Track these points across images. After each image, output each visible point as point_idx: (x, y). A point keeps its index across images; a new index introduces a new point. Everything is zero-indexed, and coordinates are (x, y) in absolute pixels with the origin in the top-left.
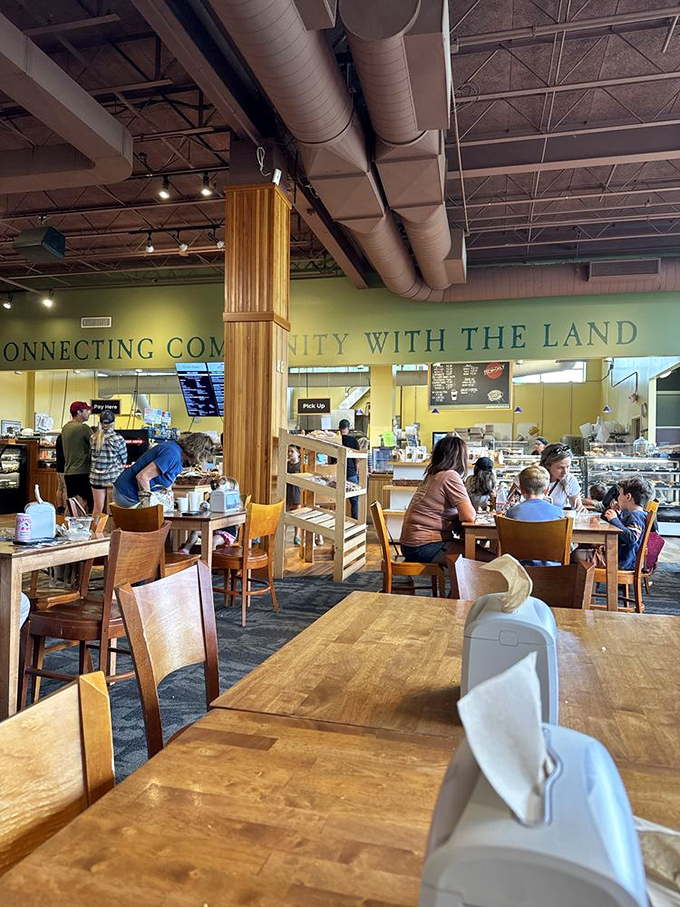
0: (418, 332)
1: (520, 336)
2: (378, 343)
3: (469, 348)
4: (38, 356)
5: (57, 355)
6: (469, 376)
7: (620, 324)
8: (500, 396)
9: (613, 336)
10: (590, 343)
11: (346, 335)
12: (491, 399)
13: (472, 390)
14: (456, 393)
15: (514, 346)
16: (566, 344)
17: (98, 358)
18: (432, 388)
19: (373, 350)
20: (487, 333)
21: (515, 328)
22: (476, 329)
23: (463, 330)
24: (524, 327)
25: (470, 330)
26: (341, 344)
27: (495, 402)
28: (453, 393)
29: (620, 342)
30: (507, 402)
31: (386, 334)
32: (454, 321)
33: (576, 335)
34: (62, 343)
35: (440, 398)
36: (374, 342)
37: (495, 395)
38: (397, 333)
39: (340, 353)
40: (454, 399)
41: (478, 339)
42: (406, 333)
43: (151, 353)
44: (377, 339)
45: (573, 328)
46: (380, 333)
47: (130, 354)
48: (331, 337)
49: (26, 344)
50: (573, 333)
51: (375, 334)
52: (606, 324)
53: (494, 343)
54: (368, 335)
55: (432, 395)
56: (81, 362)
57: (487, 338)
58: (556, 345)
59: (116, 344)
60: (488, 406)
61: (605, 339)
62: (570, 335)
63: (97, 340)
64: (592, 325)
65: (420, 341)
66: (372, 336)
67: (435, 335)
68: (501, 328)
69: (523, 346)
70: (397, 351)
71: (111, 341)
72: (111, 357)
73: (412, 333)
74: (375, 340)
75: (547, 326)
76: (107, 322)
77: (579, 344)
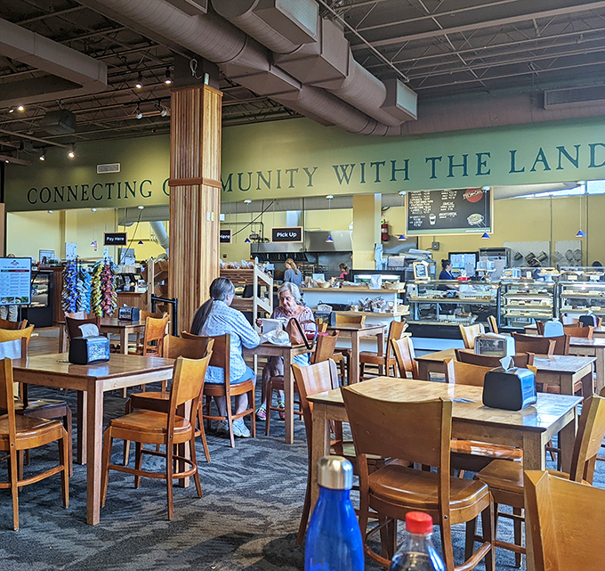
0: (383, 163)
1: (485, 163)
2: (345, 175)
3: (433, 176)
4: (65, 198)
5: (79, 197)
6: (448, 200)
7: (592, 147)
8: (481, 220)
9: (584, 159)
10: (560, 168)
11: (315, 168)
12: (470, 223)
13: (451, 214)
14: (434, 217)
15: (479, 173)
16: (533, 170)
17: (110, 198)
18: (410, 213)
19: (341, 182)
20: (451, 162)
21: (479, 155)
22: (440, 158)
23: (427, 159)
24: (489, 154)
25: (434, 159)
26: (310, 176)
27: (475, 226)
28: (431, 218)
29: (592, 165)
30: (489, 226)
31: (353, 166)
32: (418, 151)
33: (544, 160)
34: (83, 186)
35: (419, 223)
36: (341, 174)
37: (475, 218)
38: (363, 165)
39: (310, 185)
40: (433, 223)
41: (442, 167)
42: (372, 164)
43: (150, 193)
44: (344, 171)
45: (541, 152)
46: (347, 166)
47: (134, 193)
48: (301, 171)
49: (56, 188)
50: (540, 158)
51: (342, 166)
52: (577, 147)
53: (458, 171)
54: (336, 167)
55: (409, 220)
56: (97, 202)
57: (451, 166)
58: (523, 170)
59: (123, 186)
60: (468, 230)
61: (576, 163)
62: (537, 160)
63: (109, 183)
64: (562, 149)
65: (386, 172)
66: (339, 169)
67: (400, 165)
68: (465, 156)
69: (488, 173)
70: (363, 181)
71: (119, 183)
72: (119, 197)
73: (378, 164)
74: (342, 173)
75: (513, 153)
76: (116, 168)
77: (547, 168)
